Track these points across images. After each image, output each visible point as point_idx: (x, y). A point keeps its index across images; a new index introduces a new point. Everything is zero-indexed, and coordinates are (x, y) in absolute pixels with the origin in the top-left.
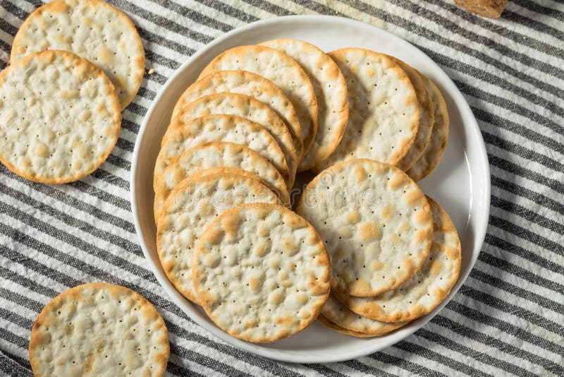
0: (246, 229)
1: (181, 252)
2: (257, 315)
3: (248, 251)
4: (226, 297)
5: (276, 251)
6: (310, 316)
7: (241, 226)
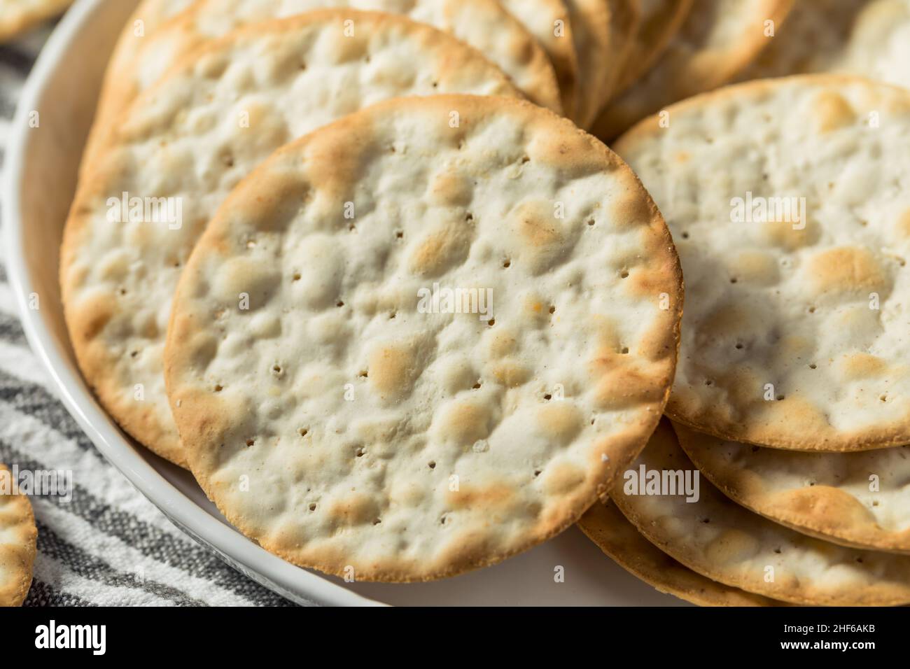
0: (387, 177)
1: (142, 274)
2: (380, 481)
3: (383, 259)
4: (277, 414)
5: (487, 255)
6: (581, 481)
7: (373, 169)
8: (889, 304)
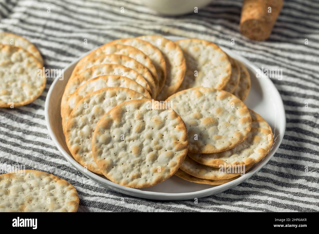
0: (127, 116)
1: (83, 141)
2: (139, 170)
3: (129, 131)
4: (117, 161)
5: (149, 128)
6: (176, 164)
7: (124, 115)
8: (219, 126)
